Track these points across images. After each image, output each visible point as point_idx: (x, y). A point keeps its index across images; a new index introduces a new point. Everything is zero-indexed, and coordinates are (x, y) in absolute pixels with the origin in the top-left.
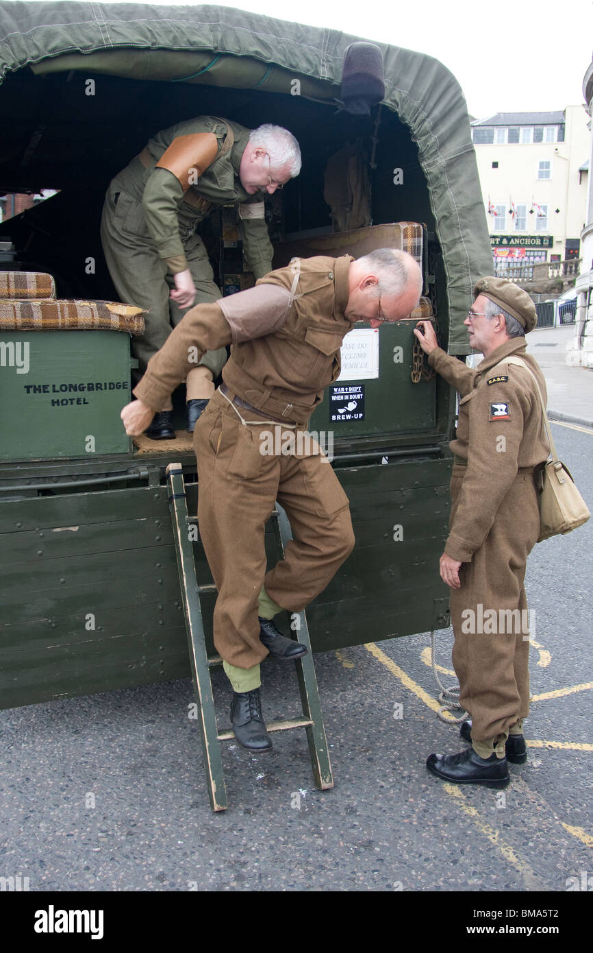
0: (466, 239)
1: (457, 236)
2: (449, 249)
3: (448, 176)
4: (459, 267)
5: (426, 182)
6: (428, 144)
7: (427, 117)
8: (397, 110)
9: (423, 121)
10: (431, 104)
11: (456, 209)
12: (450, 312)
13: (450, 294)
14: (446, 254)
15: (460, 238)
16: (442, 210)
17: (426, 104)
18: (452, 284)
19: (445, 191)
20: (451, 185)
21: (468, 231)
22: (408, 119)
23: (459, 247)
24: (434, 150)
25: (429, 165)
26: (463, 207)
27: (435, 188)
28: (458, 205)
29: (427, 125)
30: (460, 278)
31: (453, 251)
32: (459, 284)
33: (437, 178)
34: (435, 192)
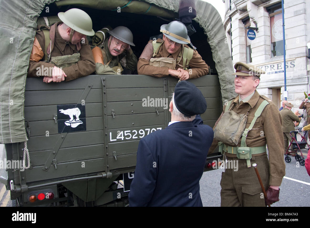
0: (226, 71)
1: (223, 70)
2: (221, 74)
3: (218, 47)
4: (225, 81)
5: (211, 49)
6: (211, 35)
7: (209, 25)
8: (199, 22)
9: (208, 26)
10: (210, 20)
11: (222, 59)
12: (223, 99)
13: (222, 92)
14: (220, 76)
15: (224, 70)
16: (217, 59)
17: (209, 20)
18: (223, 88)
19: (217, 52)
20: (219, 50)
21: (227, 68)
22: (203, 26)
23: (224, 74)
24: (213, 37)
25: (212, 43)
26: (225, 58)
27: (214, 51)
28: (223, 58)
29: (210, 28)
30: (225, 86)
31: (222, 75)
32: (225, 88)
33: (215, 47)
34: (214, 53)
